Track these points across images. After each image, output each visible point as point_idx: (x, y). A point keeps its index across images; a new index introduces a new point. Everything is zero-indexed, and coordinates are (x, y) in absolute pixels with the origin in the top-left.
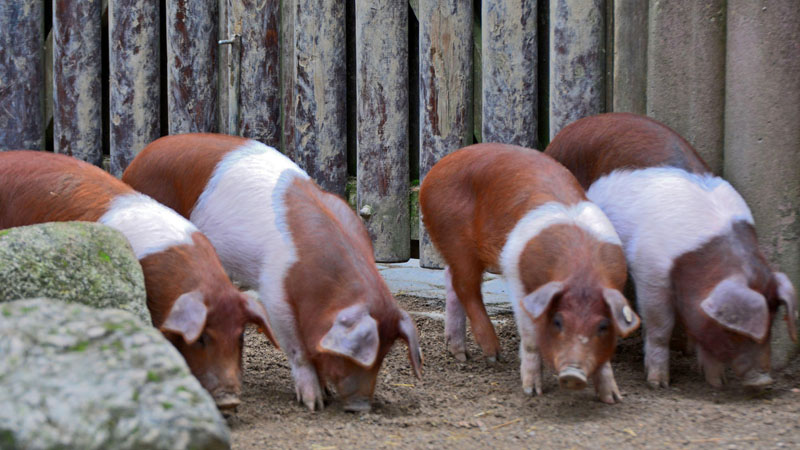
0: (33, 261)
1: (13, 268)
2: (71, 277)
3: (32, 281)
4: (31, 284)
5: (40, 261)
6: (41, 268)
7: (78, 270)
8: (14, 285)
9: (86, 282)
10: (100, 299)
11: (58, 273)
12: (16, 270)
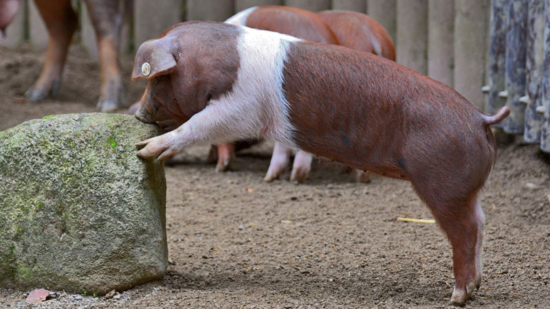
0: (47, 140)
1: (29, 144)
2: (74, 156)
3: (41, 156)
4: (39, 158)
5: (53, 141)
6: (51, 146)
7: (81, 152)
8: (28, 158)
9: (83, 162)
10: (91, 176)
11: (64, 152)
12: (32, 145)
